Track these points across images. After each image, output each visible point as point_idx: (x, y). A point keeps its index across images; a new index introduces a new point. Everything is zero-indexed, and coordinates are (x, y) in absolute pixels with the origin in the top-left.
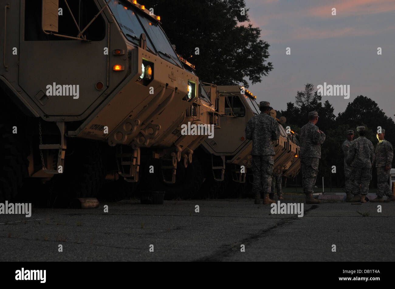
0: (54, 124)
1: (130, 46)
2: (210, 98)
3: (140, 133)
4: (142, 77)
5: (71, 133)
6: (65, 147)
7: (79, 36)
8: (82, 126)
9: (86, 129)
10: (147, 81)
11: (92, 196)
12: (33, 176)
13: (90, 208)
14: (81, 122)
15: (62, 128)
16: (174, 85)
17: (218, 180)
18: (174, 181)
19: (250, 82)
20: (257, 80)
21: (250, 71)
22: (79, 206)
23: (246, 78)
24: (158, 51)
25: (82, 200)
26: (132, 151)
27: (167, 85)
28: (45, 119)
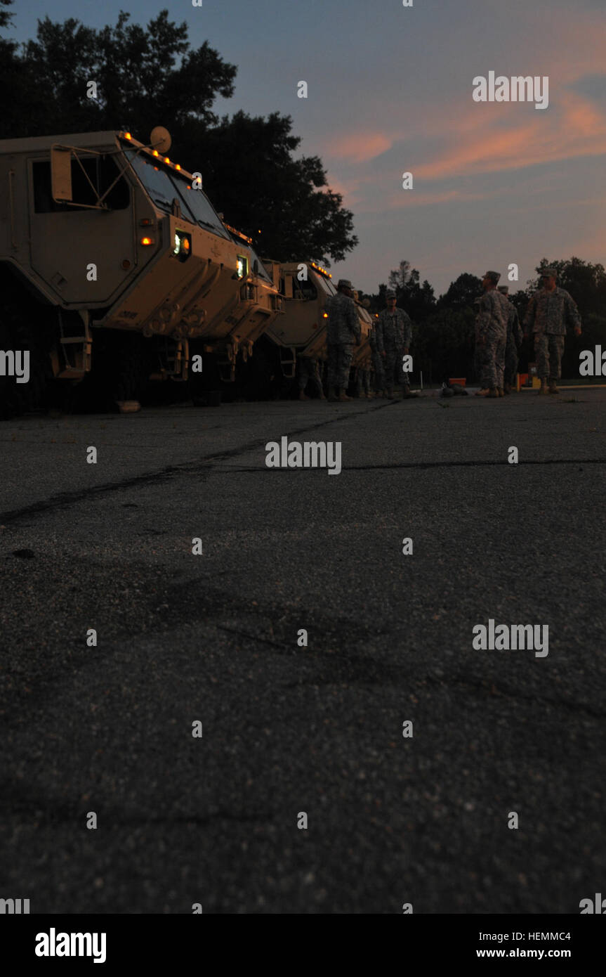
0: (76, 313)
1: (160, 214)
2: (272, 278)
3: (182, 321)
4: (177, 251)
5: (96, 323)
6: (90, 340)
7: (98, 204)
8: (108, 315)
9: (114, 317)
10: (184, 256)
11: (133, 398)
12: (60, 376)
13: (130, 412)
14: (108, 309)
15: (86, 317)
16: (218, 261)
17: (287, 377)
18: (233, 378)
19: (331, 261)
20: (339, 257)
21: (331, 247)
22: (117, 411)
23: (327, 256)
24: (197, 219)
25: (120, 403)
26: (175, 343)
27: (210, 260)
28: (64, 307)
